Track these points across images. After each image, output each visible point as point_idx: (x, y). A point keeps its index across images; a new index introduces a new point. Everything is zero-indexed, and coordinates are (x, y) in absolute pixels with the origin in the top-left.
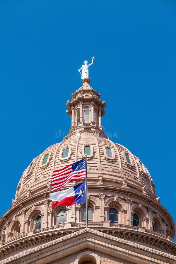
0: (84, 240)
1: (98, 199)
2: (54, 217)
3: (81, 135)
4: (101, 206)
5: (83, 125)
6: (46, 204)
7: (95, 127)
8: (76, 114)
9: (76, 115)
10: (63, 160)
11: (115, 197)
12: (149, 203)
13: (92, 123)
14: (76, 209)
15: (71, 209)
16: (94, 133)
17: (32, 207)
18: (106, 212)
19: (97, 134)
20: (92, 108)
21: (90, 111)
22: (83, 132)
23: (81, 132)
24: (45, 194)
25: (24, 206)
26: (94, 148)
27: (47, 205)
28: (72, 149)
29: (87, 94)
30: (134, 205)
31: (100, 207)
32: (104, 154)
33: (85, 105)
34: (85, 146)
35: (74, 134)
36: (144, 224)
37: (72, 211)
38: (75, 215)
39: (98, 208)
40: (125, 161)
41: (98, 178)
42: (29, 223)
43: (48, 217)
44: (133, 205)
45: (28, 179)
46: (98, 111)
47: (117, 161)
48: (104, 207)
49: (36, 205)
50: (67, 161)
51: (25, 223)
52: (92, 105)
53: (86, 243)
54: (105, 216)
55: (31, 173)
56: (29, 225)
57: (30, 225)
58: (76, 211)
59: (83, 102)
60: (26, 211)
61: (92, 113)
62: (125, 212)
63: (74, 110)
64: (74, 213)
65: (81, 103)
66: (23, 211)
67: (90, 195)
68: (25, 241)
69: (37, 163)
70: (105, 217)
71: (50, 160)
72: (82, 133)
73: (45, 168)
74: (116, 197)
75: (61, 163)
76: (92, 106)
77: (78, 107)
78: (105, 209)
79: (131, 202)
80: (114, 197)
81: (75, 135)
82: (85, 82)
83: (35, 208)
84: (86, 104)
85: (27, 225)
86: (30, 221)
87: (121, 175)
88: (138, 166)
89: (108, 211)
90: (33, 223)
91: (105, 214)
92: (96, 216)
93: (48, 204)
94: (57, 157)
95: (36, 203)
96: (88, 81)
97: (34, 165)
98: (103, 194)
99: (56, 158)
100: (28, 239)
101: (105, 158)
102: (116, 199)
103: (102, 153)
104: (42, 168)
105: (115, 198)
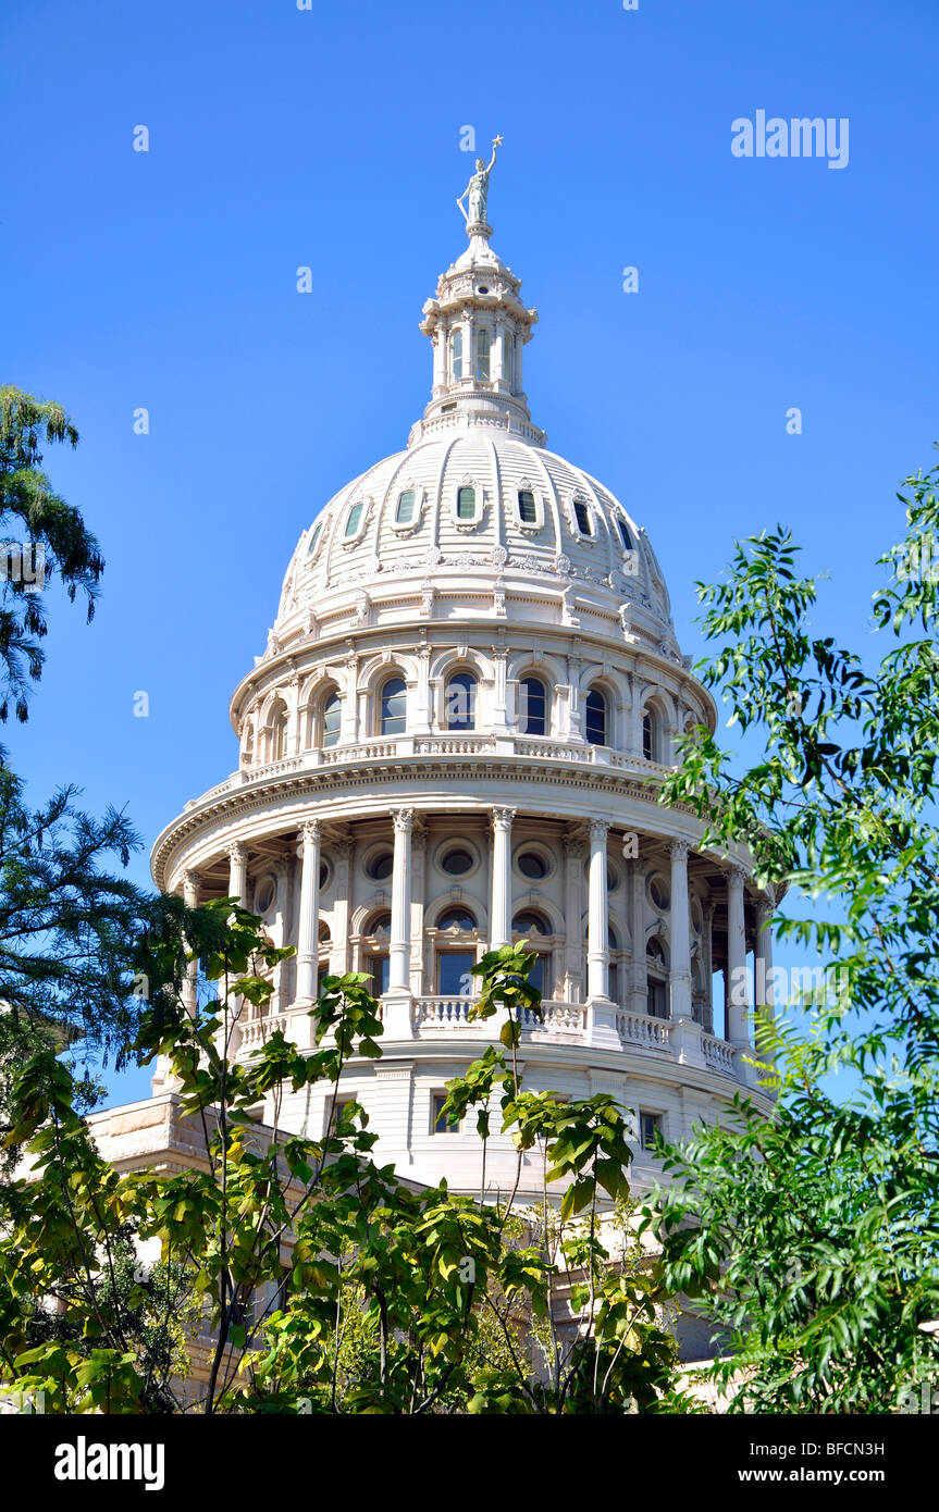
2: (373, 705)
4: (496, 680)
6: (355, 666)
10: (399, 531)
12: (635, 660)
15: (417, 686)
17: (317, 669)
25: (296, 663)
26: (484, 492)
34: (459, 489)
37: (419, 690)
38: (429, 702)
40: (573, 529)
41: (493, 590)
42: (311, 710)
43: (360, 704)
47: (551, 531)
49: (326, 666)
50: (412, 533)
51: (300, 712)
56: (310, 716)
60: (302, 677)
63: (444, 332)
64: (425, 695)
66: (294, 676)
69: (334, 523)
71: (366, 525)
75: (393, 538)
83: (326, 674)
85: (306, 716)
86: (313, 706)
87: (560, 576)
88: (613, 535)
93: (360, 667)
94: (385, 517)
95: (326, 660)
96: (486, 232)
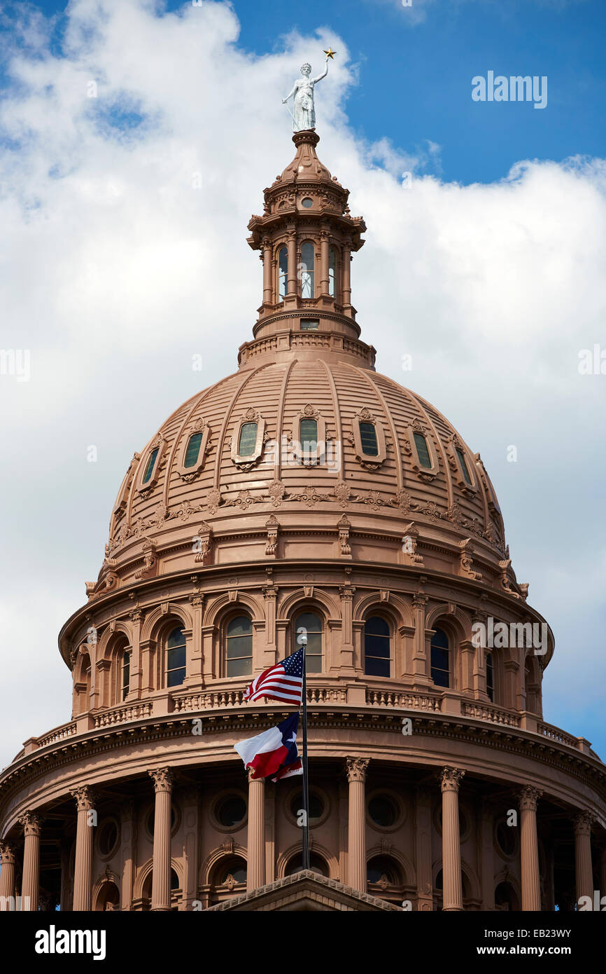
0: (300, 896)
1: (334, 597)
2: (218, 643)
3: (290, 346)
4: (343, 620)
5: (296, 308)
6: (199, 604)
7: (332, 313)
8: (276, 262)
9: (276, 264)
10: (241, 464)
11: (383, 590)
12: (478, 597)
13: (322, 300)
14: (277, 626)
15: (264, 626)
16: (329, 338)
17: (160, 605)
18: (358, 635)
19: (336, 342)
20: (324, 246)
21: (318, 255)
22: (297, 336)
23: (291, 337)
24: (193, 575)
25: (139, 596)
26: (326, 424)
27: (201, 606)
28: (266, 425)
29: (310, 196)
30: (434, 607)
31: (341, 621)
32: (354, 445)
33: (304, 237)
34: (301, 420)
35: (271, 340)
36: (461, 659)
37: (267, 632)
38: (274, 644)
39: (336, 625)
40: (415, 460)
41: (337, 527)
42: (152, 646)
43: (205, 643)
44: (431, 612)
45: (147, 500)
46: (342, 248)
47: (392, 464)
48: (353, 622)
49: (170, 602)
50: (253, 466)
51: (142, 648)
52: (325, 235)
53: (303, 902)
54: (354, 649)
55: (154, 482)
56: (152, 652)
57: (156, 654)
58: (277, 631)
59: (297, 226)
60: (144, 612)
61: (321, 264)
62: (409, 632)
63: (270, 248)
64: (271, 637)
65: (291, 228)
66: (135, 610)
67: (315, 587)
68: (147, 726)
69: (171, 450)
70: (354, 653)
71: (206, 455)
72: (294, 341)
73: (194, 479)
74: (385, 591)
75: (234, 470)
76: (322, 240)
77: (284, 240)
78: (354, 627)
79: (426, 602)
80: (378, 590)
81: (273, 343)
82: (304, 142)
83: (169, 610)
84: (307, 232)
85: (148, 653)
86: (156, 640)
87: (402, 510)
88: (452, 465)
89: (362, 632)
90: (164, 648)
91: (354, 644)
92: (330, 649)
93: (204, 605)
94: (226, 448)
95: (170, 597)
96: (313, 140)
97: (161, 458)
98: (348, 583)
99: (221, 452)
100: (156, 724)
101: (358, 458)
102: (384, 597)
103: (350, 441)
104: (183, 477)
105: (384, 595)
